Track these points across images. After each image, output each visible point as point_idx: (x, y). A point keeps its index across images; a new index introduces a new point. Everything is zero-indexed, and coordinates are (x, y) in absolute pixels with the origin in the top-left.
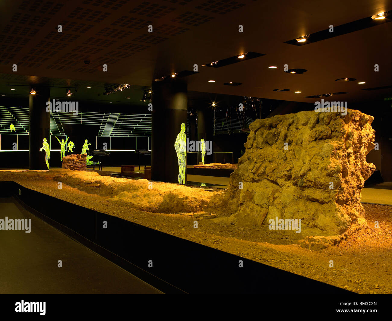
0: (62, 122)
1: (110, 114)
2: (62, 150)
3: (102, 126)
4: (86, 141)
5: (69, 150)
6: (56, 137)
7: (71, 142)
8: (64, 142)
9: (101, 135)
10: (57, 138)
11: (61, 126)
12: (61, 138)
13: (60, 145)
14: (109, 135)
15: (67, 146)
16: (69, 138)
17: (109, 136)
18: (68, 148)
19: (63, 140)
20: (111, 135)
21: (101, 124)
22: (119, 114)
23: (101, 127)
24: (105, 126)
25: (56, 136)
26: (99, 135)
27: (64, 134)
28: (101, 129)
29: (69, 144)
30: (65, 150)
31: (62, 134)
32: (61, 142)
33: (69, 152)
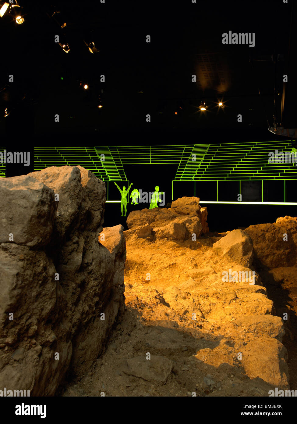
0: (123, 163)
1: (193, 146)
2: (123, 201)
3: (181, 164)
4: (157, 188)
5: (132, 201)
6: (115, 184)
7: (135, 189)
8: (126, 190)
9: (179, 179)
10: (117, 185)
11: (122, 168)
12: (121, 185)
13: (120, 194)
14: (193, 178)
15: (130, 196)
16: (132, 184)
17: (192, 180)
18: (131, 199)
19: (124, 188)
20: (195, 179)
21: (179, 162)
22: (209, 145)
23: (180, 167)
24: (185, 164)
25: (115, 182)
26: (176, 179)
27: (125, 179)
28: (179, 170)
29: (133, 193)
30: (128, 201)
31: (123, 179)
32: (122, 190)
33: (132, 204)
